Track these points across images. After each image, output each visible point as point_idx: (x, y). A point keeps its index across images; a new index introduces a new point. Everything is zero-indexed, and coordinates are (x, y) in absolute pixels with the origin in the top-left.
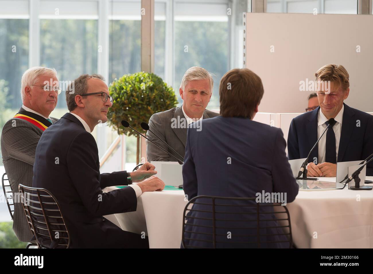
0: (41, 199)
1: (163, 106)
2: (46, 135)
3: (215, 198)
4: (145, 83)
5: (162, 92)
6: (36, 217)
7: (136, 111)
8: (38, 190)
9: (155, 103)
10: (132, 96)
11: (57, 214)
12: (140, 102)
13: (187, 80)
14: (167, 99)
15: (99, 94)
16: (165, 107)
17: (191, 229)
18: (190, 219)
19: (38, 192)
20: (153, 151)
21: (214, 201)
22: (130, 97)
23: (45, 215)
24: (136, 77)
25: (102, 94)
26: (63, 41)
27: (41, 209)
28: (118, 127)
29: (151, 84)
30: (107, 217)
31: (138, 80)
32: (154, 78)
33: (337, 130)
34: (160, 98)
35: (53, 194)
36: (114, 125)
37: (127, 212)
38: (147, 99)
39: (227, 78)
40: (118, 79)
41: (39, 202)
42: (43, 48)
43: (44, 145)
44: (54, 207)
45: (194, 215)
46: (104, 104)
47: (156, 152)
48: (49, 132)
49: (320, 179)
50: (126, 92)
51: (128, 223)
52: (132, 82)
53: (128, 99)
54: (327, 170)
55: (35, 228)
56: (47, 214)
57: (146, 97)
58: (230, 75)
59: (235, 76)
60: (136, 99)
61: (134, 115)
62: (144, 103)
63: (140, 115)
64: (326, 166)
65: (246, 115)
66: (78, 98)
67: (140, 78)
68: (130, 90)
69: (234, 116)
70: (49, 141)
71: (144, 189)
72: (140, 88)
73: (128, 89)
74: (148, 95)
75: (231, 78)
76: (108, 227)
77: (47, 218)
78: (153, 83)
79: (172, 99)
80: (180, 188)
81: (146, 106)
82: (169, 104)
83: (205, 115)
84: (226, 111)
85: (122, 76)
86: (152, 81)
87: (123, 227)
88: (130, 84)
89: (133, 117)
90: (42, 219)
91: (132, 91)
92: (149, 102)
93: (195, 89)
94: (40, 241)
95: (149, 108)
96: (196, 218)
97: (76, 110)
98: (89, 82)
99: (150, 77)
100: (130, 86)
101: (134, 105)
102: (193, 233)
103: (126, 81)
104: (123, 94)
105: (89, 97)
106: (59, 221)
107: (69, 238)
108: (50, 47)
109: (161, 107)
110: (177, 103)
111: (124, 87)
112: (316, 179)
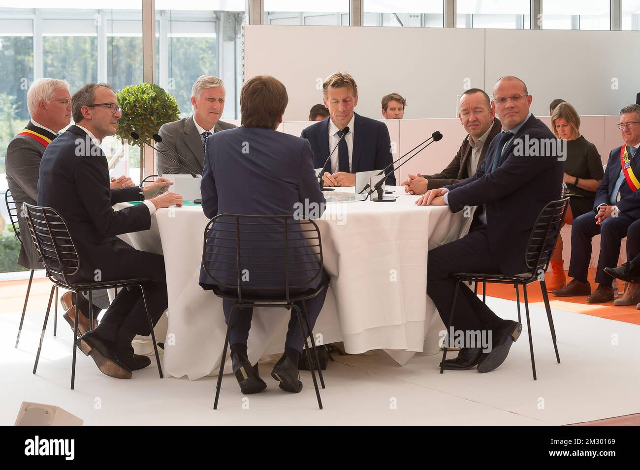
0: (48, 219)
1: (166, 116)
2: (50, 149)
3: (239, 216)
4: (148, 94)
5: (164, 102)
6: (42, 238)
7: (139, 122)
8: (43, 209)
9: (158, 113)
10: (135, 106)
11: (66, 234)
12: (144, 112)
13: (203, 88)
14: (170, 109)
15: (108, 106)
16: (167, 117)
17: (211, 250)
18: (210, 239)
19: (44, 211)
20: (163, 163)
21: (238, 220)
22: (133, 108)
23: (52, 235)
24: (138, 88)
25: (110, 105)
26: (64, 60)
27: (48, 229)
28: (122, 137)
29: (153, 94)
30: (119, 236)
31: (141, 91)
32: (156, 89)
33: (350, 139)
34: (163, 109)
35: (60, 213)
36: (118, 135)
37: (140, 231)
38: (150, 109)
39: (250, 86)
40: (121, 90)
41: (46, 222)
42: (46, 66)
43: (48, 160)
44: (62, 227)
45: (214, 235)
46: (113, 116)
47: (167, 164)
48: (53, 146)
49: (337, 189)
50: (129, 103)
51: (142, 242)
52: (135, 93)
53: (131, 110)
54: (342, 179)
55: (41, 250)
56: (55, 234)
57: (149, 108)
58: (253, 82)
59: (258, 83)
60: (139, 109)
61: (138, 125)
62: (147, 113)
63: (144, 125)
64: (341, 176)
65: (270, 125)
66: (85, 109)
67: (142, 89)
68: (133, 101)
69: (257, 127)
70: (54, 156)
71: (158, 206)
72: (142, 99)
73: (131, 100)
74: (151, 106)
75: (253, 86)
76: (120, 247)
77: (54, 239)
78: (155, 93)
79: (174, 109)
80: (196, 202)
81: (149, 117)
82: (171, 114)
83: (216, 126)
84: (249, 120)
85: (125, 88)
86: (154, 91)
87: (136, 246)
88: (133, 95)
89: (137, 127)
90: (49, 240)
91: (135, 102)
92: (152, 112)
93: (214, 96)
94: (47, 263)
95: (152, 118)
96: (217, 238)
97: (82, 122)
98: (97, 92)
99: (153, 88)
100: (133, 97)
101: (138, 115)
102: (214, 254)
103: (129, 92)
104: (126, 105)
105: (96, 108)
106: (67, 242)
107: (78, 260)
108: (52, 65)
109: (163, 117)
110: (179, 113)
111: (127, 98)
112: (332, 190)
